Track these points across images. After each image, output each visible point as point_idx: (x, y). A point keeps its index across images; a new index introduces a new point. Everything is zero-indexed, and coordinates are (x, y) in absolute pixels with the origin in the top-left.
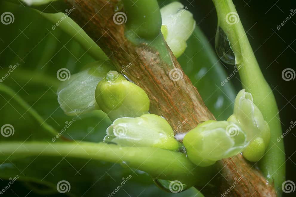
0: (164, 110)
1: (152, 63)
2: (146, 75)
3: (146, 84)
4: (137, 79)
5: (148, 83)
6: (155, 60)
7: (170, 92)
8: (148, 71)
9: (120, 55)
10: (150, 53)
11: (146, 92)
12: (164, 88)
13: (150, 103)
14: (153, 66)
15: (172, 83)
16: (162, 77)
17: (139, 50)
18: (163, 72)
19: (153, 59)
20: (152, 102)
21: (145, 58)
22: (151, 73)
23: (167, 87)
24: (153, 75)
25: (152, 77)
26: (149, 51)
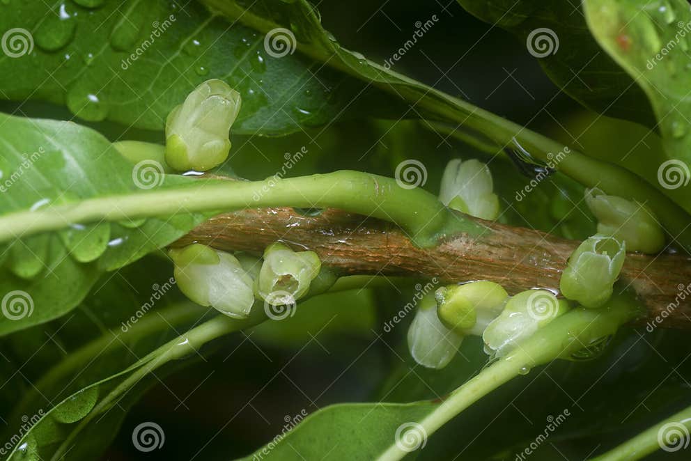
0: (522, 281)
1: (468, 248)
2: (473, 264)
3: (481, 272)
4: (468, 275)
5: (483, 270)
6: (467, 242)
7: (511, 258)
8: (471, 259)
9: (431, 268)
10: (455, 241)
11: (489, 280)
12: (502, 260)
13: (504, 287)
14: (471, 250)
15: (506, 249)
16: (491, 253)
17: (443, 248)
18: (487, 247)
19: (464, 243)
20: (504, 285)
21: (455, 249)
22: (475, 258)
23: (505, 257)
24: (479, 258)
25: (481, 260)
26: (453, 239)
